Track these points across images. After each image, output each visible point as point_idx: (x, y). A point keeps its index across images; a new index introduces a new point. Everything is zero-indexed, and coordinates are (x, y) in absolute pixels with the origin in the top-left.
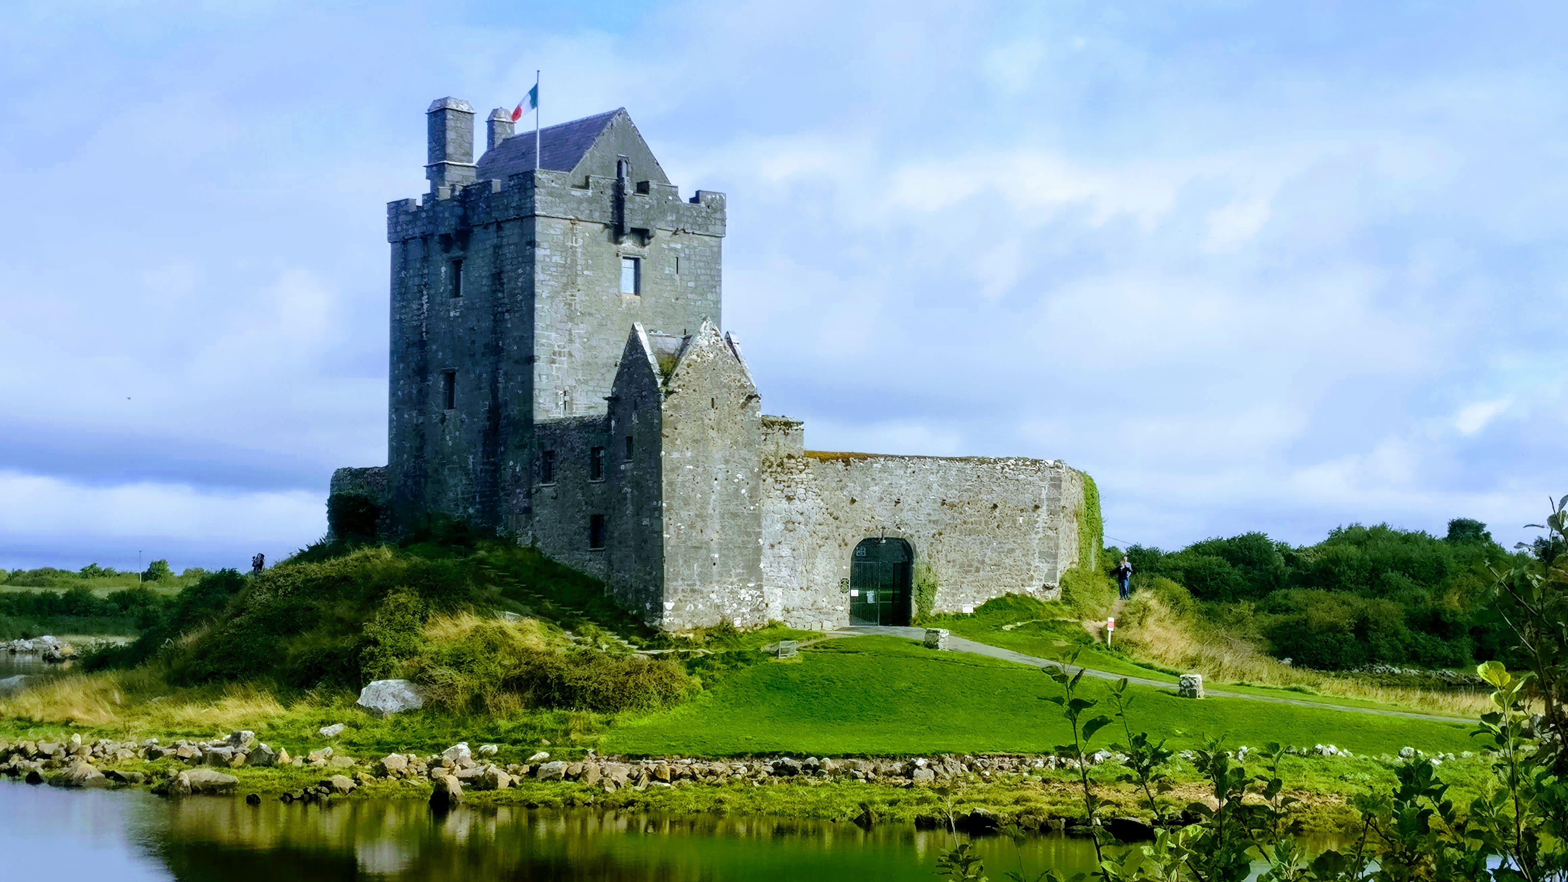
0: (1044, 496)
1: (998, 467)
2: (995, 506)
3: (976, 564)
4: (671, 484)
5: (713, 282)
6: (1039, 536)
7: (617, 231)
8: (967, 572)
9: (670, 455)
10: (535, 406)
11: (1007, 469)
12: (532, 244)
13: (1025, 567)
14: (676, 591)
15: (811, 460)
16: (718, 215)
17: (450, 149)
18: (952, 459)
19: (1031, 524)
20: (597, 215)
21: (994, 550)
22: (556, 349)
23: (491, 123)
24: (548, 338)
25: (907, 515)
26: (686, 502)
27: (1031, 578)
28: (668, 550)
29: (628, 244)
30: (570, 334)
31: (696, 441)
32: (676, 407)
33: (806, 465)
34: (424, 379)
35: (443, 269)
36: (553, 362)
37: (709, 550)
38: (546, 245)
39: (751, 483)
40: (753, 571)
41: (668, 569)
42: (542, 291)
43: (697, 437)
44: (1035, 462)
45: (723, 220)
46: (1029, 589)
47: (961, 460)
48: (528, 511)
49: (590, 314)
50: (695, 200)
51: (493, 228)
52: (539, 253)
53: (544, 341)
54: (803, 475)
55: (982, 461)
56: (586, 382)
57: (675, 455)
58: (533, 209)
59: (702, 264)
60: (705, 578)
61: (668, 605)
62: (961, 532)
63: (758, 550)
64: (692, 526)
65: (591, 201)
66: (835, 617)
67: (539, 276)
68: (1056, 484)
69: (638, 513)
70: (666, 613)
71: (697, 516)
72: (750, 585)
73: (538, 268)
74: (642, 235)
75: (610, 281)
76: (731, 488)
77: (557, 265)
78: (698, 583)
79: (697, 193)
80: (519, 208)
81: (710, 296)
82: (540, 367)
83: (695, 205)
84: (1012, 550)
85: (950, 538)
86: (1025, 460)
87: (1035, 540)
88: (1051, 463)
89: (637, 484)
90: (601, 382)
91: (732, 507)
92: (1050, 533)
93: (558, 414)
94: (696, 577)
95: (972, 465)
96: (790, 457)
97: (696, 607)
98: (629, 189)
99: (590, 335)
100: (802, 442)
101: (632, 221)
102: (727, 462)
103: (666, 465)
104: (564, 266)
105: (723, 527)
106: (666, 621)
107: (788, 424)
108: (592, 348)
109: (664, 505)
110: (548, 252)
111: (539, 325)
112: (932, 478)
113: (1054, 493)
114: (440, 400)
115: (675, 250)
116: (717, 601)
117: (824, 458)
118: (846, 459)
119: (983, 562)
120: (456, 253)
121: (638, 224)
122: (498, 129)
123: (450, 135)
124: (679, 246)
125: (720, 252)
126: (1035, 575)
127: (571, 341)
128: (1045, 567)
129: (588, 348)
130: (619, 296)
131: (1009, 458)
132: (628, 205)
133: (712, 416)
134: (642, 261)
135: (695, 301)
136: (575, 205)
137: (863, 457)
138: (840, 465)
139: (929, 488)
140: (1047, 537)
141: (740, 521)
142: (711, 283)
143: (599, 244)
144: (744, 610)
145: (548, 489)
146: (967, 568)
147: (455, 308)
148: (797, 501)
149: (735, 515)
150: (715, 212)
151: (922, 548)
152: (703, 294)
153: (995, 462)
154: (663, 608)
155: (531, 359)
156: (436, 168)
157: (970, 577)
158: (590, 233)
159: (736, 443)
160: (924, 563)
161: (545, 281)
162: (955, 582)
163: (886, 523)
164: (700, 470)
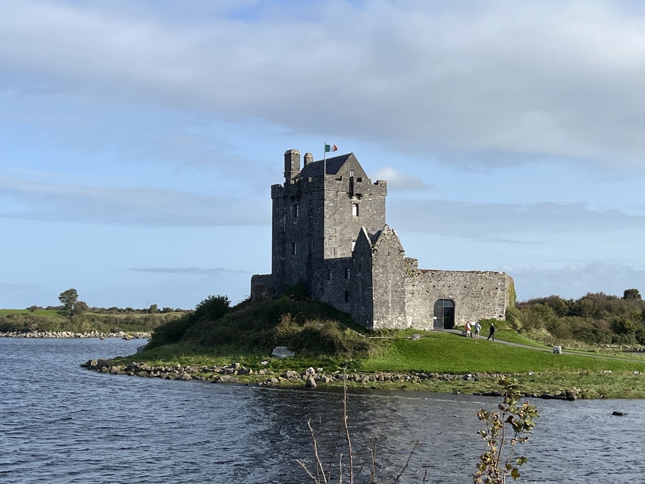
0: (499, 285)
2: (483, 288)
3: (476, 308)
4: (375, 281)
5: (383, 212)
6: (498, 298)
7: (351, 195)
8: (473, 311)
9: (374, 271)
10: (325, 254)
11: (487, 275)
12: (323, 199)
13: (493, 309)
14: (377, 317)
15: (420, 272)
16: (384, 189)
17: (292, 167)
18: (468, 272)
19: (495, 294)
20: (344, 189)
21: (482, 303)
22: (331, 235)
23: (305, 158)
25: (452, 291)
26: (381, 287)
27: (495, 313)
28: (374, 303)
29: (355, 199)
30: (336, 230)
31: (383, 266)
32: (377, 255)
33: (419, 274)
34: (284, 245)
35: (291, 208)
36: (330, 239)
37: (388, 303)
38: (328, 200)
39: (402, 280)
40: (402, 311)
41: (375, 310)
42: (326, 215)
44: (496, 273)
45: (386, 190)
46: (495, 317)
47: (470, 272)
48: (322, 289)
49: (342, 223)
50: (376, 184)
51: (309, 194)
52: (326, 202)
53: (327, 232)
54: (418, 278)
55: (478, 273)
56: (341, 246)
57: (376, 271)
58: (324, 187)
59: (379, 205)
60: (387, 313)
61: (375, 322)
62: (471, 297)
63: (404, 303)
64: (382, 295)
65: (343, 184)
66: (429, 326)
67: (326, 210)
68: (504, 280)
69: (363, 290)
70: (374, 324)
71: (384, 292)
72: (402, 315)
73: (325, 207)
74: (359, 196)
75: (348, 211)
76: (395, 282)
77: (331, 206)
78: (384, 314)
79: (377, 181)
80: (319, 187)
81: (381, 216)
82: (326, 241)
83: (376, 185)
84: (489, 303)
85: (468, 299)
86: (493, 272)
87: (496, 300)
88: (502, 273)
89: (363, 281)
90: (346, 246)
91: (395, 289)
92: (501, 297)
93: (332, 257)
94: (384, 312)
95: (475, 274)
96: (413, 271)
97: (384, 322)
98: (355, 181)
99: (342, 230)
100: (417, 266)
101: (356, 191)
102: (394, 273)
103: (374, 274)
104: (333, 207)
105: (392, 295)
106: (374, 327)
107: (413, 260)
108: (343, 234)
109: (373, 288)
110: (328, 202)
111: (325, 226)
112: (461, 278)
113: (503, 283)
114: (290, 252)
116: (391, 320)
117: (424, 272)
118: (432, 272)
119: (479, 307)
120: (296, 202)
121: (358, 192)
122: (308, 160)
123: (292, 162)
124: (371, 199)
125: (385, 203)
126: (497, 312)
127: (336, 232)
128: (500, 309)
129: (341, 234)
130: (352, 216)
131: (487, 272)
132: (355, 186)
133: (388, 258)
134: (359, 205)
135: (377, 218)
136: (337, 186)
137: (437, 272)
138: (430, 274)
139: (460, 282)
140: (501, 299)
142: (382, 212)
143: (345, 199)
144: (400, 323)
145: (329, 282)
146: (473, 309)
147: (295, 221)
148: (415, 286)
149: (396, 291)
150: (383, 187)
151: (457, 302)
152: (379, 216)
153: (483, 273)
154: (373, 323)
155: (323, 239)
156: (287, 174)
157: (474, 313)
158: (342, 195)
159: (397, 267)
160: (458, 308)
161: (327, 212)
162: (469, 314)
163: (447, 294)
164: (385, 276)
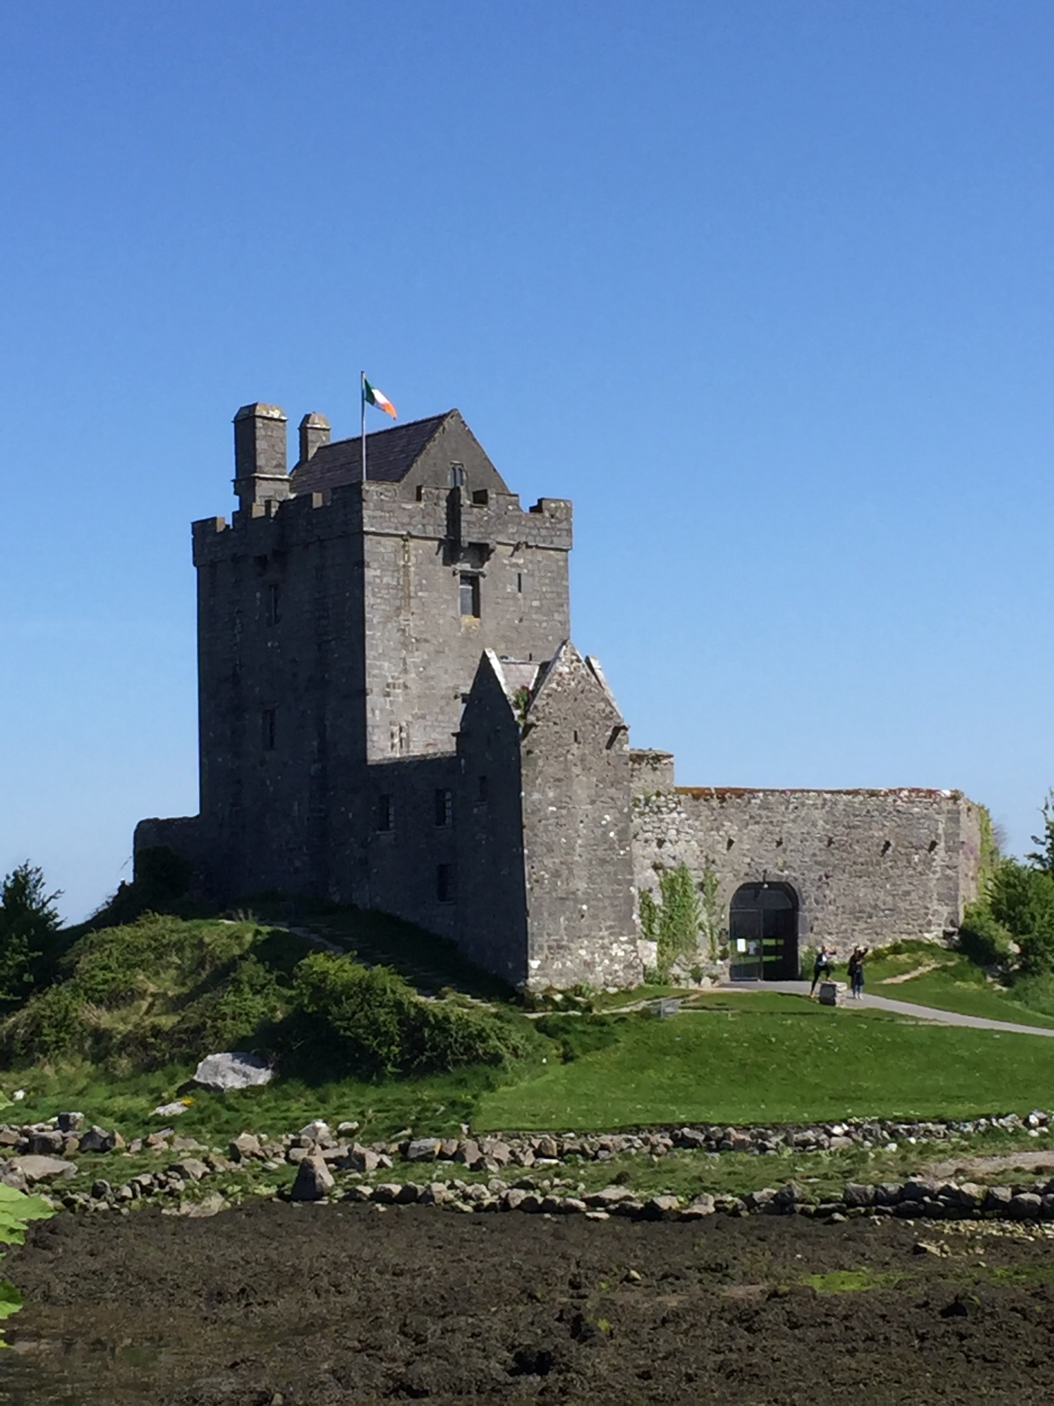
0: (940, 831)
1: (890, 799)
2: (888, 844)
3: (868, 909)
4: (532, 828)
5: (561, 600)
6: (938, 875)
7: (453, 550)
8: (858, 919)
9: (531, 797)
10: (369, 744)
11: (899, 802)
12: (361, 564)
13: (923, 911)
14: (541, 947)
15: (682, 797)
16: (564, 525)
17: (260, 461)
18: (839, 792)
19: (928, 863)
20: (430, 530)
21: (888, 893)
22: (390, 681)
23: (303, 429)
24: (380, 668)
25: (790, 857)
26: (550, 849)
27: (929, 923)
28: (531, 903)
29: (467, 561)
30: (405, 664)
31: (559, 780)
32: (536, 742)
33: (678, 803)
34: (239, 718)
35: (258, 595)
36: (388, 695)
37: (576, 901)
38: (375, 565)
39: (621, 825)
40: (625, 924)
41: (532, 925)
42: (373, 616)
43: (560, 775)
44: (931, 793)
45: (569, 531)
46: (928, 936)
47: (849, 792)
48: (364, 862)
49: (426, 641)
50: (537, 509)
51: (314, 548)
52: (369, 574)
53: (376, 672)
54: (675, 815)
55: (873, 794)
56: (423, 717)
57: (536, 796)
58: (361, 523)
59: (547, 581)
60: (574, 934)
61: (534, 964)
62: (850, 873)
63: (631, 900)
64: (556, 874)
65: (425, 514)
66: (714, 973)
67: (369, 600)
68: (954, 817)
69: (494, 862)
70: (531, 972)
71: (562, 863)
72: (623, 939)
73: (368, 590)
74: (482, 552)
75: (446, 601)
76: (599, 831)
77: (388, 586)
78: (565, 938)
79: (540, 501)
80: (345, 524)
81: (556, 616)
82: (374, 701)
83: (538, 516)
84: (908, 893)
85: (840, 881)
86: (919, 791)
87: (933, 879)
88: (948, 793)
89: (493, 830)
90: (440, 717)
91: (600, 853)
92: (948, 872)
93: (395, 754)
94: (563, 932)
95: (861, 798)
96: (658, 794)
97: (564, 964)
98: (466, 501)
99: (426, 664)
100: (672, 777)
101: (469, 535)
102: (593, 802)
103: (526, 806)
104: (395, 588)
105: (591, 875)
106: (531, 981)
107: (657, 758)
108: (427, 679)
109: (526, 851)
110: (378, 573)
111: (370, 653)
112: (817, 814)
113: (952, 827)
114: (259, 740)
115: (516, 565)
116: (588, 958)
117: (699, 795)
118: (722, 795)
119: (876, 907)
120: (273, 576)
121: (474, 538)
122: (311, 436)
123: (261, 445)
124: (521, 561)
125: (566, 567)
126: (935, 921)
127: (405, 671)
128: (945, 911)
129: (424, 678)
130: (458, 619)
131: (901, 790)
132: (464, 518)
133: (575, 751)
134: (481, 579)
135: (541, 622)
136: (405, 520)
137: (739, 793)
138: (715, 803)
139: (814, 825)
140: (946, 877)
141: (610, 868)
142: (557, 601)
143: (434, 563)
144: (616, 967)
145: (386, 838)
146: (858, 914)
147: (273, 638)
148: (668, 844)
149: (603, 862)
150: (560, 522)
151: (809, 893)
152: (550, 613)
153: (886, 795)
154: (526, 967)
155: (362, 693)
156: (245, 482)
157: (862, 925)
158: (424, 551)
159: (602, 781)
160: (811, 911)
161: (375, 605)
162: (846, 931)
163: (773, 867)
164: (564, 812)
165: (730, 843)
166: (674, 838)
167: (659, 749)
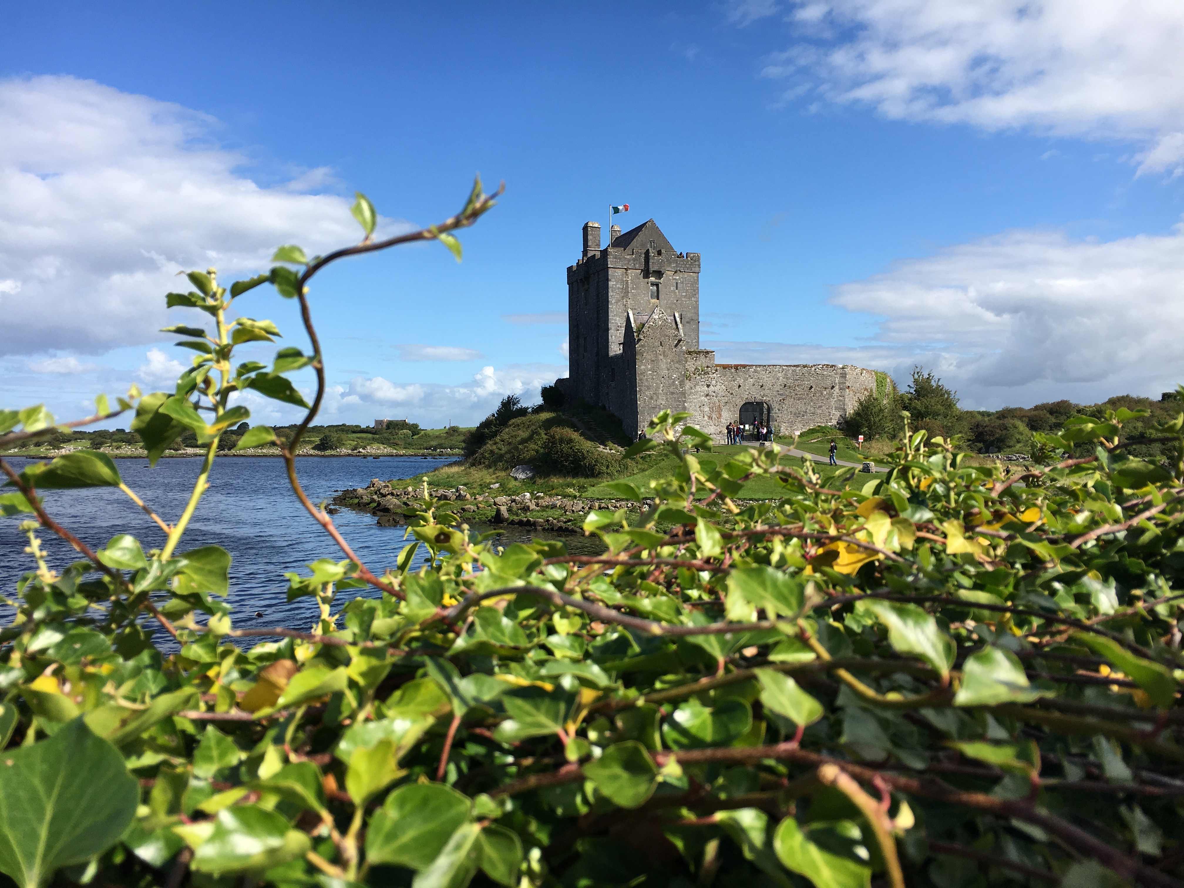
0: (837, 382)
1: (813, 369)
2: (811, 387)
3: (802, 413)
4: (641, 380)
6: (835, 399)
7: (647, 273)
8: (798, 417)
10: (610, 349)
11: (817, 370)
12: (607, 280)
13: (828, 414)
15: (718, 368)
16: (697, 263)
18: (790, 366)
19: (831, 395)
20: (637, 266)
21: (811, 406)
24: (615, 320)
25: (767, 392)
26: (649, 388)
27: (831, 419)
28: (640, 409)
29: (653, 278)
31: (653, 361)
32: (643, 346)
33: (716, 370)
35: (583, 294)
36: (618, 330)
38: (613, 280)
39: (681, 379)
43: (653, 359)
44: (832, 366)
45: (699, 266)
46: (829, 424)
47: (794, 366)
48: (607, 394)
49: (635, 309)
52: (611, 284)
54: (715, 375)
55: (805, 366)
57: (643, 367)
58: (608, 264)
59: (689, 285)
62: (794, 399)
64: (651, 398)
65: (634, 260)
67: (610, 294)
68: (844, 376)
71: (654, 394)
73: (610, 290)
74: (659, 274)
75: (644, 294)
76: (671, 381)
77: (619, 288)
80: (603, 265)
81: (693, 299)
82: (611, 332)
83: (685, 259)
84: (821, 406)
85: (789, 401)
86: (828, 365)
87: (833, 402)
88: (841, 366)
91: (671, 390)
92: (841, 398)
95: (799, 368)
96: (708, 367)
98: (653, 254)
100: (714, 360)
101: (653, 267)
102: (668, 370)
103: (638, 372)
104: (622, 288)
105: (667, 399)
107: (707, 353)
109: (637, 389)
110: (614, 283)
111: (611, 315)
112: (780, 375)
113: (842, 380)
114: (583, 349)
115: (675, 279)
117: (725, 367)
118: (736, 367)
119: (806, 412)
120: (586, 286)
121: (656, 268)
123: (592, 238)
124: (677, 278)
125: (698, 280)
126: (833, 418)
128: (838, 414)
130: (649, 301)
131: (818, 365)
132: (651, 261)
133: (661, 350)
134: (660, 286)
135: (686, 301)
136: (626, 262)
137: (744, 366)
138: (733, 370)
139: (778, 379)
140: (839, 400)
141: (675, 396)
142: (694, 293)
143: (639, 279)
145: (613, 384)
146: (797, 415)
147: (586, 310)
148: (711, 386)
149: (672, 393)
150: (695, 261)
151: (775, 406)
152: (690, 298)
153: (812, 367)
155: (608, 329)
156: (585, 252)
157: (799, 419)
158: (634, 274)
159: (673, 361)
160: (776, 413)
161: (613, 296)
162: (792, 421)
163: (756, 395)
164: (655, 373)
165: (740, 386)
166: (714, 384)
167: (709, 349)
